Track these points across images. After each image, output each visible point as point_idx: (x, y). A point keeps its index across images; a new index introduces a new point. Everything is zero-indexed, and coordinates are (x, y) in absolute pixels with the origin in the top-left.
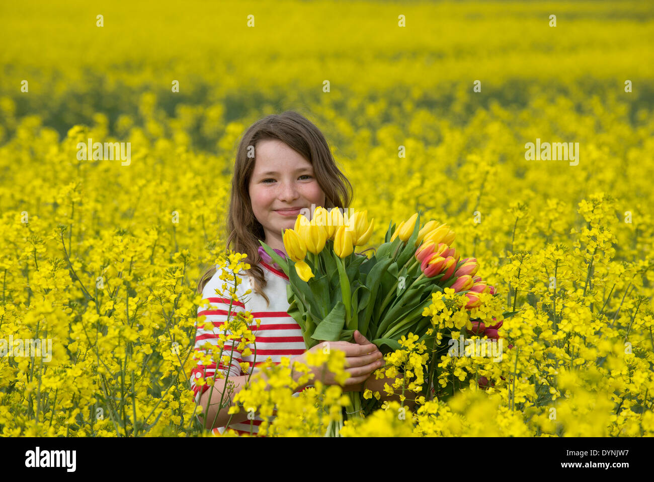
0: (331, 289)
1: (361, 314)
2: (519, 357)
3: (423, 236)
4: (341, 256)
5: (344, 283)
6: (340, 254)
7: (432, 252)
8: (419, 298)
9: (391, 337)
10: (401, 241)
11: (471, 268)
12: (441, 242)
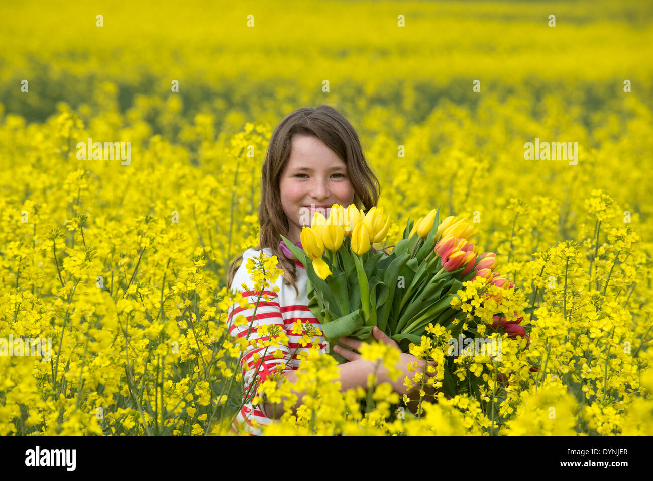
0: (349, 286)
1: (379, 310)
2: (551, 356)
3: (443, 231)
4: (358, 253)
5: (362, 280)
6: (358, 251)
7: (452, 247)
8: (439, 293)
9: (412, 332)
10: (420, 237)
11: (491, 263)
12: (460, 237)
